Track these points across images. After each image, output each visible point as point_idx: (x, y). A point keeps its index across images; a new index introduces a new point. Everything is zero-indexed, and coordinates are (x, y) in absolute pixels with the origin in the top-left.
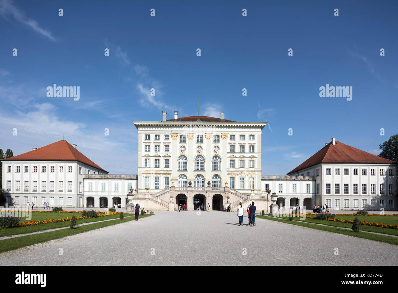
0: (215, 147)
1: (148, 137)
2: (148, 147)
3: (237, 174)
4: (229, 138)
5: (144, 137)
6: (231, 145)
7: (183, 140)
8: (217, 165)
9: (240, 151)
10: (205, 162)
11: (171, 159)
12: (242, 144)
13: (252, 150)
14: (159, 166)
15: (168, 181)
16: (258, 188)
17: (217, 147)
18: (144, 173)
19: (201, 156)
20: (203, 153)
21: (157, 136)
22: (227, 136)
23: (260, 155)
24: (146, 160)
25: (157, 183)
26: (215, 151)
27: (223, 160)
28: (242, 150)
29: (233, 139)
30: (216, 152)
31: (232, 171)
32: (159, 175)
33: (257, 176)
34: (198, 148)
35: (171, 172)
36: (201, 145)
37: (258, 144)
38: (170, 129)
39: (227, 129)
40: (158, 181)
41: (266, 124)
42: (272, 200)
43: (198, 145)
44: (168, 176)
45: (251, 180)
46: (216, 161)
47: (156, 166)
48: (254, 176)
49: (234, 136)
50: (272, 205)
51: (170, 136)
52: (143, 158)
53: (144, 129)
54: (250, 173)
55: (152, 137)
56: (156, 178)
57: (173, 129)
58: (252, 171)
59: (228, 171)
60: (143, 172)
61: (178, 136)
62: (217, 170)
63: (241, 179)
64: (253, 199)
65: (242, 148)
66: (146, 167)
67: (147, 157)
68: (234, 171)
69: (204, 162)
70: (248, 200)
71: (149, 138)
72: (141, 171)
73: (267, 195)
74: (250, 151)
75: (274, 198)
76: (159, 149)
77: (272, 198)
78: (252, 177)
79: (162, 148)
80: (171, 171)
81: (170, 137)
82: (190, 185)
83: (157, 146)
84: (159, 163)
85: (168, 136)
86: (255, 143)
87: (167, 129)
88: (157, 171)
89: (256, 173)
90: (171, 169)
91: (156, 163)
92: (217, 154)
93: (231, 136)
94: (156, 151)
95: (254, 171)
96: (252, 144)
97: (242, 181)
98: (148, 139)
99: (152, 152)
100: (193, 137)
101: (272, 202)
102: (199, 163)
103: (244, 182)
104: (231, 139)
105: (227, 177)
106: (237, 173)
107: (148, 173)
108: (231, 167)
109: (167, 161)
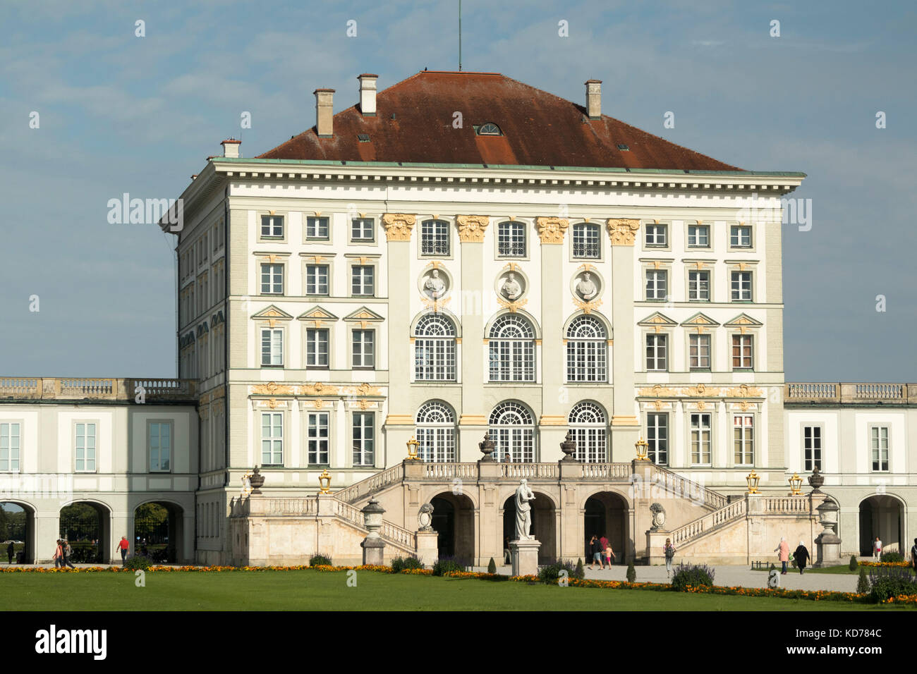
0: (582, 275)
1: (274, 226)
2: (272, 274)
3: (680, 399)
4: (641, 234)
5: (255, 226)
6: (652, 268)
7: (434, 240)
8: (592, 358)
9: (693, 295)
10: (538, 344)
11: (382, 330)
12: (700, 263)
13: (741, 290)
14: (325, 359)
15: (370, 433)
16: (770, 460)
17: (588, 276)
18: (256, 395)
19: (520, 317)
20: (530, 305)
21: (319, 225)
22: (632, 230)
23: (778, 315)
24: (266, 334)
25: (318, 439)
26: (582, 295)
27: (618, 336)
28: (698, 290)
29: (660, 239)
30: (587, 301)
31: (658, 386)
32: (327, 405)
33: (765, 405)
34: (504, 279)
35: (383, 391)
36: (520, 264)
37: (768, 264)
38: (377, 193)
39: (635, 199)
40: (324, 433)
41: (798, 183)
42: (823, 520)
43: (504, 265)
44: (372, 406)
45: (738, 425)
46: (586, 337)
47: (311, 359)
48: (752, 407)
49: (662, 228)
50: (821, 536)
51: (378, 223)
52: (252, 323)
53: (255, 190)
54: (737, 393)
55: (295, 226)
56: (312, 417)
57: (391, 193)
58: (744, 386)
59: (638, 385)
60: (250, 390)
61: (414, 227)
62: (591, 378)
63: (695, 419)
64: (753, 512)
65: (698, 281)
66: (266, 364)
67: (273, 320)
68: (667, 385)
69: (531, 345)
70: (735, 519)
71: (279, 231)
72: (245, 383)
73: (810, 495)
74: (736, 295)
75: (826, 513)
76: (323, 280)
77: (822, 516)
78: (744, 411)
79: (341, 280)
80: (386, 384)
81: (379, 232)
82: (486, 453)
83: (318, 272)
84: (325, 347)
85: (369, 222)
86: (756, 262)
87: (365, 193)
88: (318, 385)
89: (763, 392)
90: (382, 377)
91: (311, 347)
92: (590, 308)
93: (649, 229)
94: (312, 289)
95: (755, 385)
96: (743, 264)
97: (702, 428)
98: (272, 233)
99: (295, 299)
100: (483, 231)
101: (823, 528)
102: (511, 348)
103: (713, 435)
104: (650, 239)
105: (637, 413)
106: (679, 392)
107: (277, 393)
108: (650, 364)
109: (364, 338)
